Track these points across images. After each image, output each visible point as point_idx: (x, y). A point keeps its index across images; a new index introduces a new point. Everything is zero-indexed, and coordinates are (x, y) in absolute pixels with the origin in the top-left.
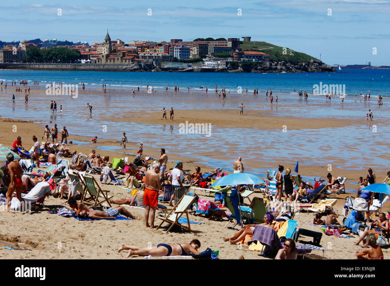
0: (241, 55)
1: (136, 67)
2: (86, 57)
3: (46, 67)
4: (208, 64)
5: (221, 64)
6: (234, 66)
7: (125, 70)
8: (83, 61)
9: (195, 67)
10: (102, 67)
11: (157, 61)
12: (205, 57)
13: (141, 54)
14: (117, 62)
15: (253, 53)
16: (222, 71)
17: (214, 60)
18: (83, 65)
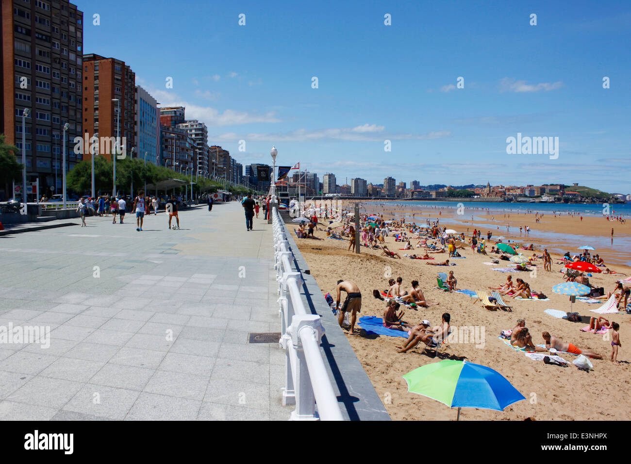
0: (563, 194)
1: (502, 200)
2: (477, 195)
3: (456, 200)
4: (545, 198)
5: (551, 199)
6: (559, 200)
7: (496, 201)
8: (476, 197)
9: (537, 200)
10: (484, 200)
11: (515, 197)
12: (543, 195)
13: (507, 193)
14: (493, 197)
15: (571, 192)
16: (552, 202)
17: (548, 196)
18: (475, 199)
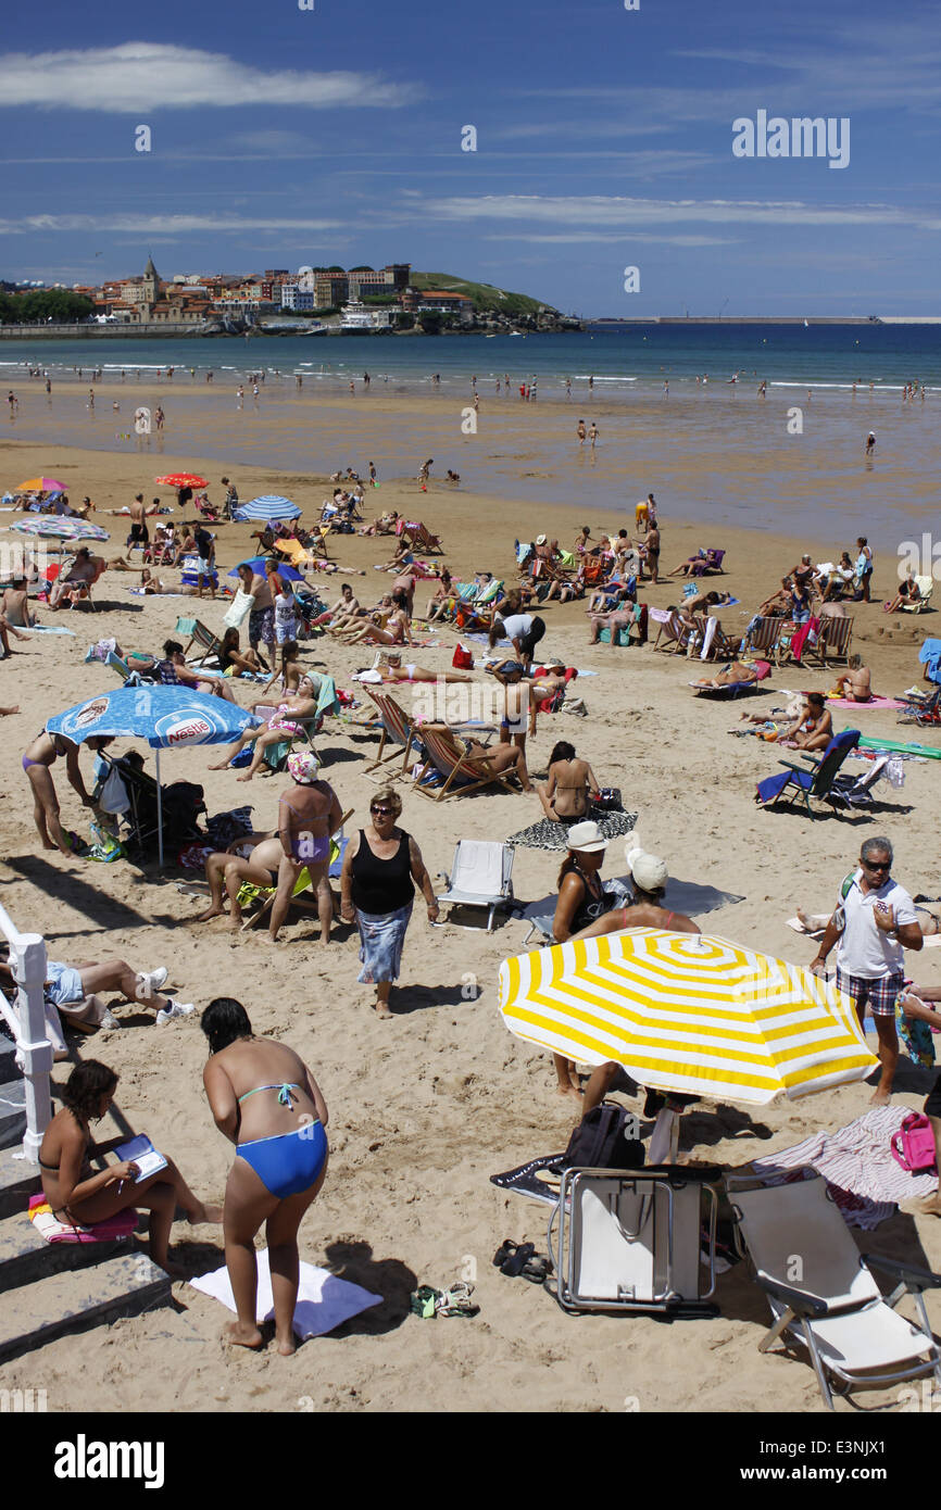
0: (416, 299)
1: (213, 329)
2: (106, 310)
4: (353, 318)
5: (377, 319)
6: (405, 322)
7: (192, 335)
8: (102, 319)
9: (328, 325)
10: (142, 330)
11: (252, 314)
12: (346, 305)
13: (217, 302)
14: (173, 319)
15: (440, 294)
16: (384, 331)
17: (366, 311)
18: (102, 326)
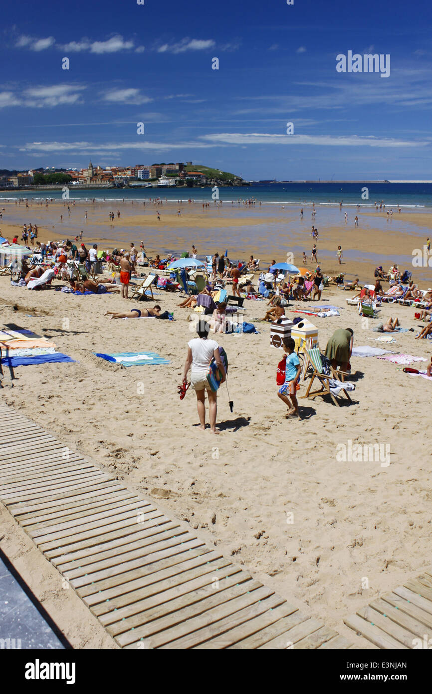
0: (185, 175)
1: (111, 186)
2: (76, 180)
3: (48, 187)
4: (163, 182)
5: (171, 182)
6: (181, 182)
7: (104, 188)
8: (74, 183)
9: (153, 184)
10: (87, 186)
11: (126, 181)
12: (160, 177)
13: (114, 177)
14: (98, 183)
15: (194, 173)
16: (173, 186)
17: (167, 179)
18: (74, 185)
